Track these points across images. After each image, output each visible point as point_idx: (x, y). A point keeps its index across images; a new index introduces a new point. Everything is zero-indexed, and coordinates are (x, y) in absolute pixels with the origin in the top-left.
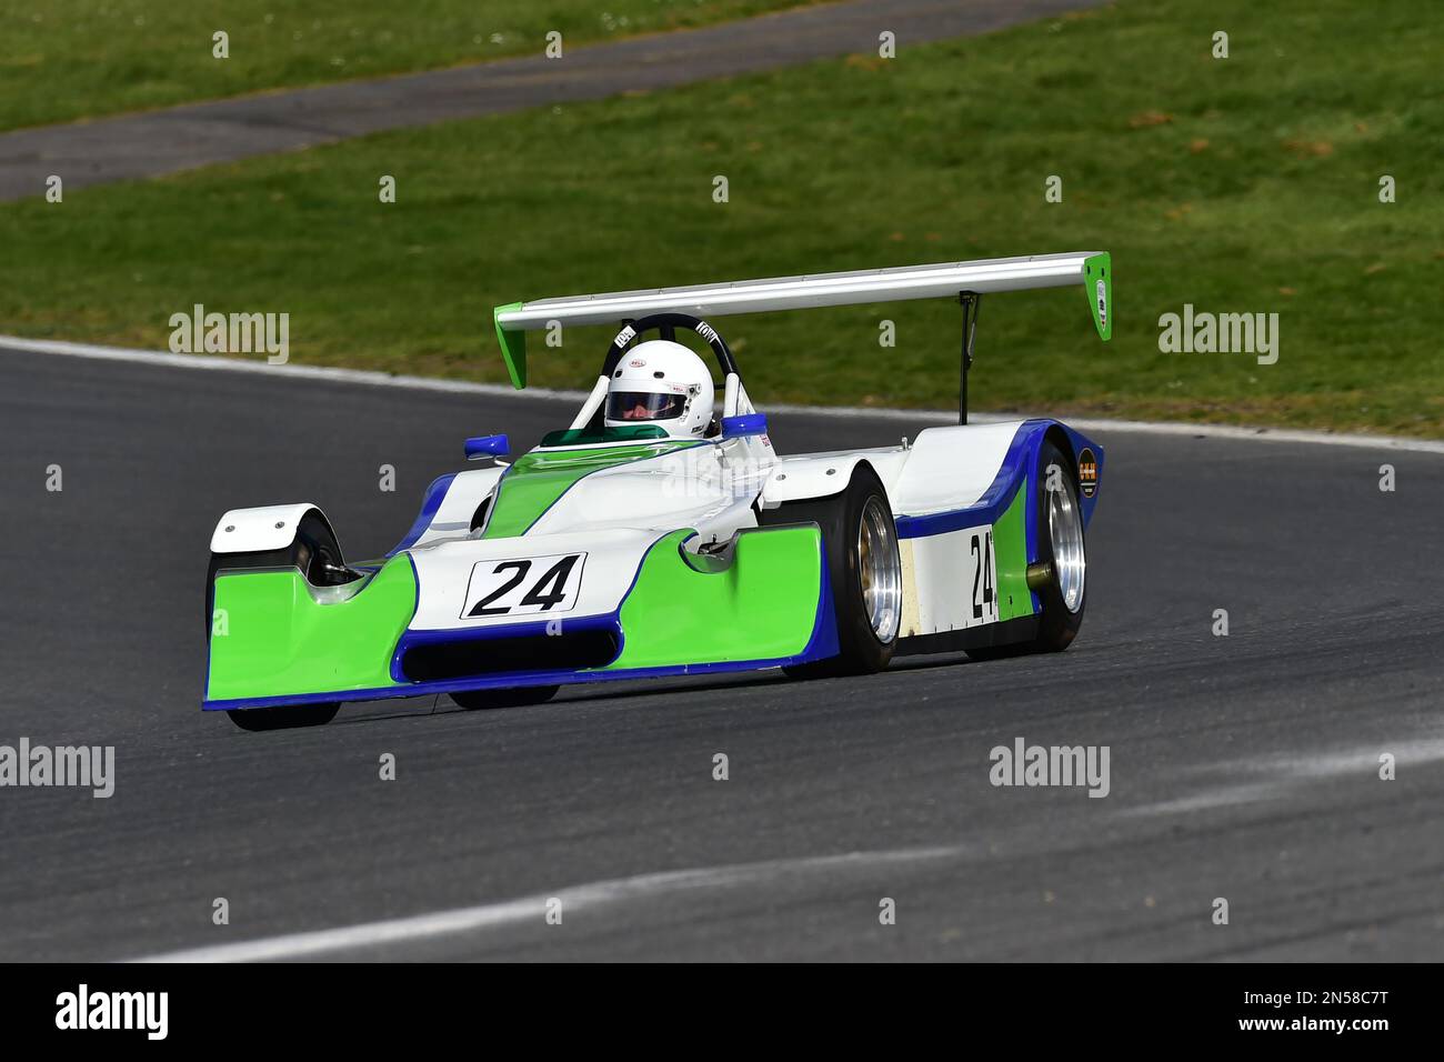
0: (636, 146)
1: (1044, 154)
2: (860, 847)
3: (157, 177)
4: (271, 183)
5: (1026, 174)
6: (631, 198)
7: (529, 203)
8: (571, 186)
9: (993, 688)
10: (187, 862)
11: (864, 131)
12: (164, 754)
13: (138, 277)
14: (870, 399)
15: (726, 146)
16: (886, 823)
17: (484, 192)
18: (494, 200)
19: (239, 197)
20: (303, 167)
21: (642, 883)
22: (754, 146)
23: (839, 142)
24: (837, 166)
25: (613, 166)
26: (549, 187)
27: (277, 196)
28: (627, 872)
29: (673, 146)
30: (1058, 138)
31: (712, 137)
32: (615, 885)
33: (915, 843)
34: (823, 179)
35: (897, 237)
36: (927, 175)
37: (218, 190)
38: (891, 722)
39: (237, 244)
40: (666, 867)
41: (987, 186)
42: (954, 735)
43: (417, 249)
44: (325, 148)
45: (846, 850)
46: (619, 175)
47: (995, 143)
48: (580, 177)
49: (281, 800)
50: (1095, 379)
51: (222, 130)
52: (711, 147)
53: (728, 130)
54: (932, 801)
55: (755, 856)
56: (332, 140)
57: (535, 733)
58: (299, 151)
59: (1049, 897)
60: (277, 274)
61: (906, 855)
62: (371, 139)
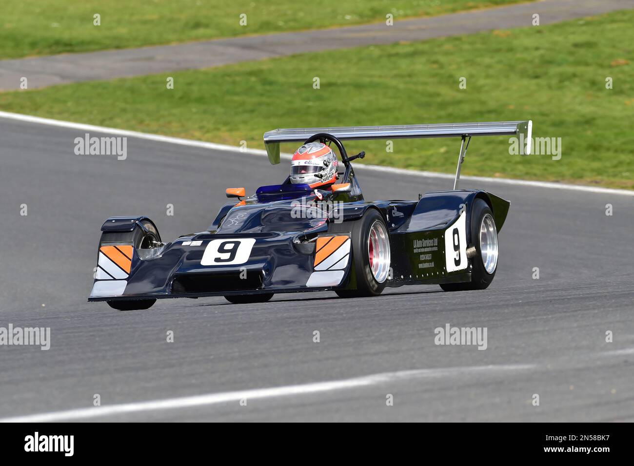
0: (404, 65)
1: (574, 75)
2: (493, 363)
3: (203, 69)
4: (251, 73)
5: (567, 83)
6: (401, 86)
7: (359, 86)
8: (376, 80)
9: (548, 298)
10: (212, 357)
11: (500, 62)
12: (202, 311)
13: (194, 110)
14: (497, 174)
15: (442, 66)
16: (504, 353)
17: (340, 81)
18: (344, 85)
19: (238, 79)
20: (264, 67)
21: (402, 374)
22: (454, 67)
23: (489, 66)
24: (488, 76)
25: (395, 72)
26: (367, 80)
27: (253, 79)
28: (396, 369)
29: (420, 65)
30: (580, 69)
31: (435, 62)
32: (391, 374)
33: (517, 362)
34: (482, 82)
35: (512, 107)
36: (525, 82)
37: (229, 75)
38: (506, 311)
39: (236, 98)
40: (412, 368)
41: (550, 87)
42: (533, 318)
43: (310, 104)
44: (274, 60)
45: (487, 364)
46: (396, 76)
47: (554, 70)
48: (380, 77)
49: (251, 332)
50: (593, 170)
51: (232, 50)
52: (435, 66)
53: (443, 59)
54: (523, 345)
55: (449, 365)
56: (277, 56)
57: (357, 309)
58: (263, 61)
59: (572, 387)
60: (252, 111)
61: (513, 367)
62: (294, 57)
